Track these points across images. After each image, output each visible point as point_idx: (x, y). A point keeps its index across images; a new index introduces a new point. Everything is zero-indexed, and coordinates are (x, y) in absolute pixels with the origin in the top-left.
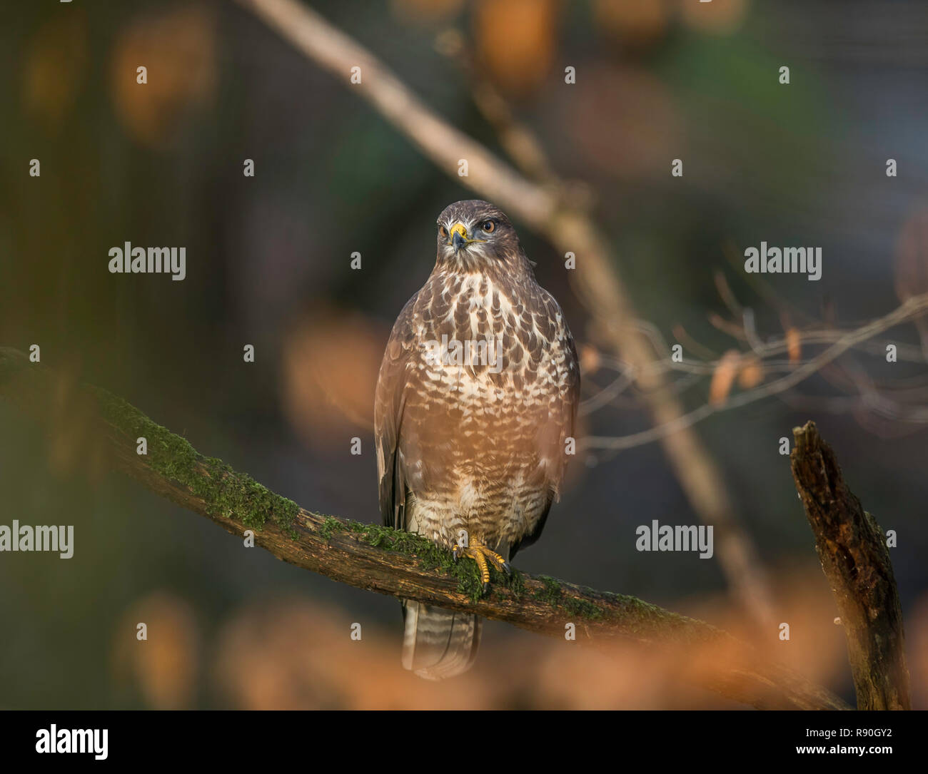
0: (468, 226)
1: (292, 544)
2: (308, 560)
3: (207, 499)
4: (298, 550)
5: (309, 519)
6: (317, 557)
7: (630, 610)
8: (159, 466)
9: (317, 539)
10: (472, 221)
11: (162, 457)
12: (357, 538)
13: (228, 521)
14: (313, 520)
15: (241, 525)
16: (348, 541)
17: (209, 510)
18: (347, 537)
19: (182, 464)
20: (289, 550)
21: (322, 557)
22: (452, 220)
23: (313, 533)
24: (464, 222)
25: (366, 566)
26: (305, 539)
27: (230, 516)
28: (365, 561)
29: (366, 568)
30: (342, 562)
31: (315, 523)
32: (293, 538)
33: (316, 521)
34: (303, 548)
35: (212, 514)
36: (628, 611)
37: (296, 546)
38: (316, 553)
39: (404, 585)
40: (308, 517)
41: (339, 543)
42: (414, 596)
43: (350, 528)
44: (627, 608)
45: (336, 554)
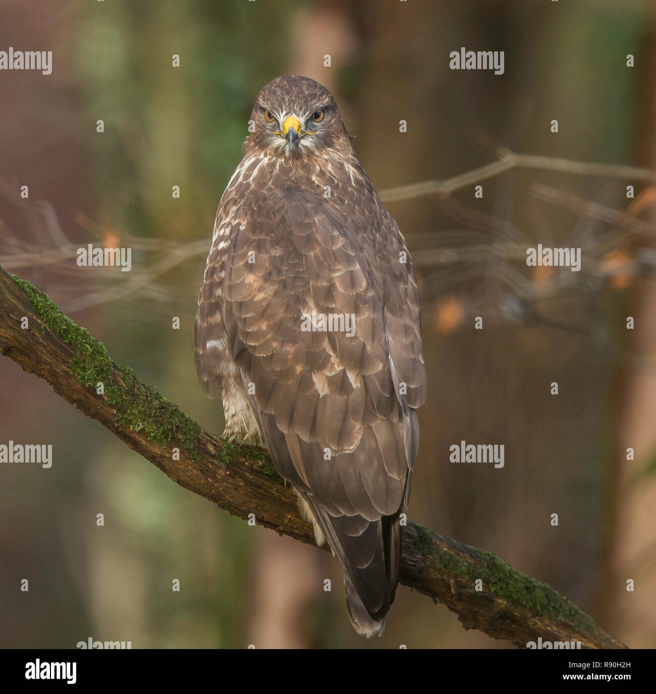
0: (302, 120)
1: (191, 465)
2: (204, 484)
3: (119, 410)
4: (196, 472)
5: (210, 441)
6: (213, 481)
7: (490, 567)
8: (79, 370)
9: (216, 462)
10: (306, 115)
11: (84, 361)
12: (252, 465)
13: (133, 436)
14: (213, 441)
15: (146, 440)
16: (245, 468)
17: (117, 422)
18: (243, 463)
19: (102, 370)
20: (187, 471)
21: (217, 482)
22: (284, 113)
23: (213, 456)
24: (298, 115)
25: (258, 496)
26: (205, 462)
27: (139, 430)
28: (259, 490)
29: (259, 498)
30: (236, 489)
31: (215, 445)
32: (194, 459)
33: (215, 443)
34: (201, 470)
35: (119, 427)
36: (488, 568)
37: (195, 468)
38: (214, 478)
39: (290, 519)
40: (208, 438)
41: (236, 468)
42: (297, 532)
43: (246, 454)
44: (488, 564)
45: (231, 480)
